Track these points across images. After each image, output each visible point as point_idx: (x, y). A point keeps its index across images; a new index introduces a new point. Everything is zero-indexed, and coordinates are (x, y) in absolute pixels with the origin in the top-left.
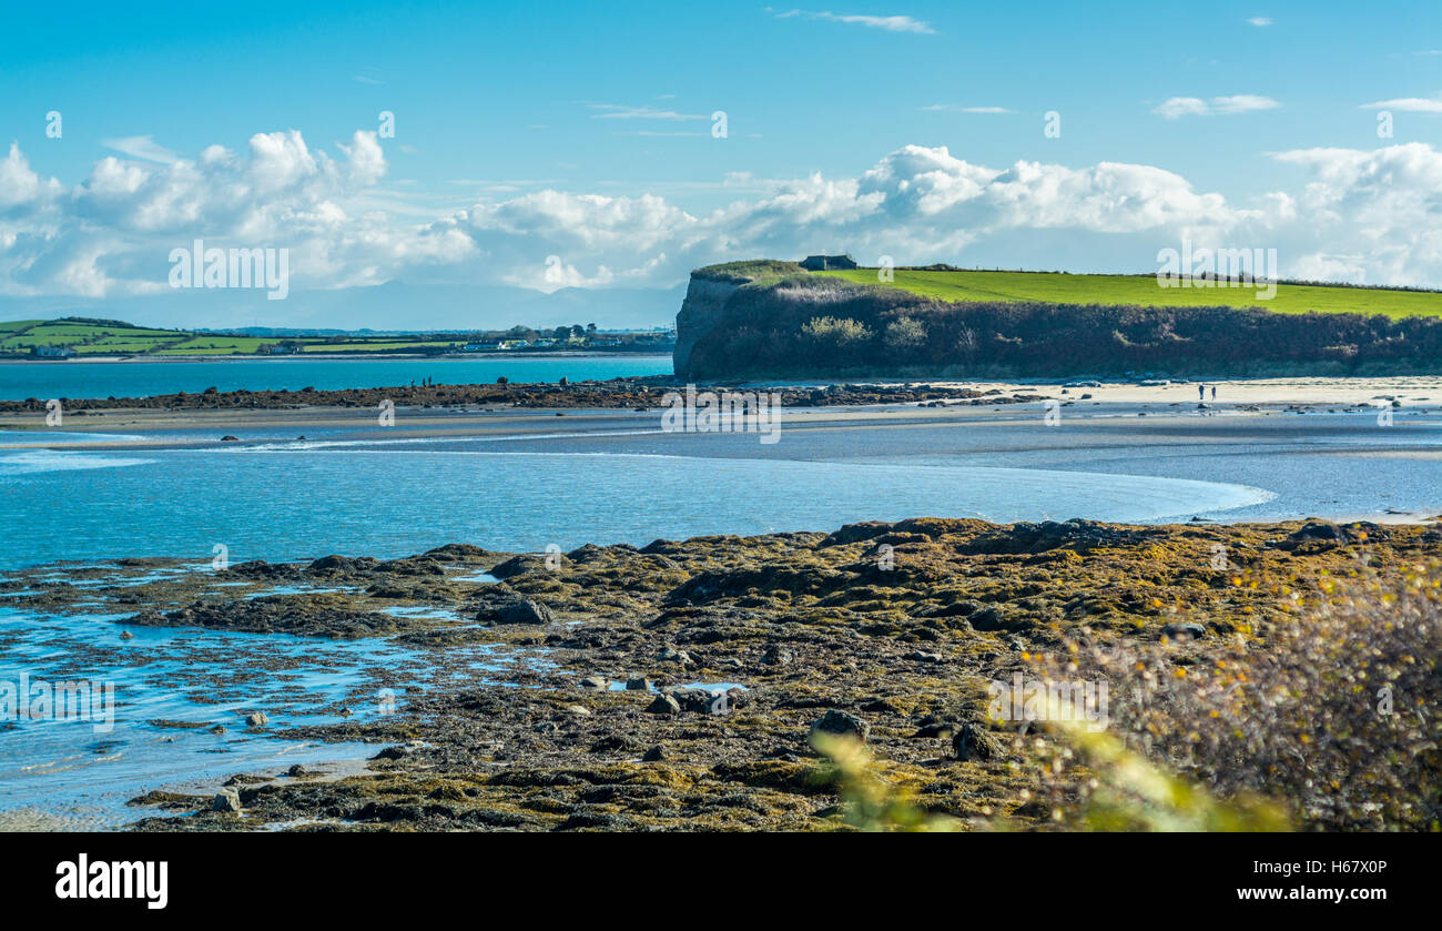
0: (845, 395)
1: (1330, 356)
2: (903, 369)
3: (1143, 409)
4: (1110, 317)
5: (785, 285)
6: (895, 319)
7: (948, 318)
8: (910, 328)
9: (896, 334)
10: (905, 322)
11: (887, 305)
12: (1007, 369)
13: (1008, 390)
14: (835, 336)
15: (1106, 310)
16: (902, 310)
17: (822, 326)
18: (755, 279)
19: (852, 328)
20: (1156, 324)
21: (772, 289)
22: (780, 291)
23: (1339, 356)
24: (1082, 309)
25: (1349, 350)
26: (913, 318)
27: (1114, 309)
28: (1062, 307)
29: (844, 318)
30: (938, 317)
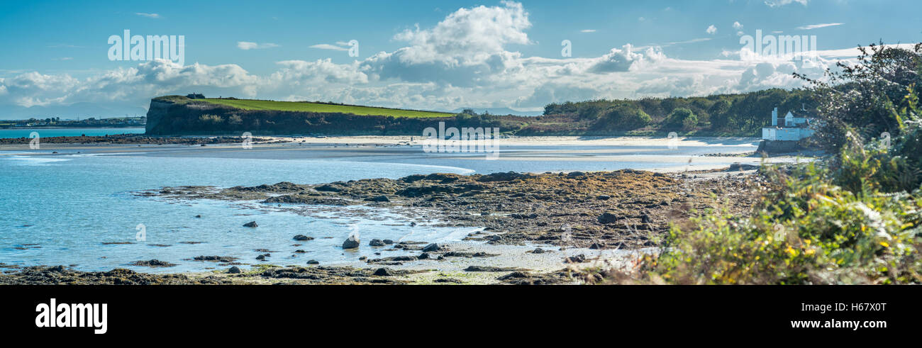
0: (224, 140)
1: (377, 129)
2: (235, 132)
3: (336, 145)
4: (304, 115)
5: (189, 103)
6: (231, 115)
7: (248, 115)
8: (237, 119)
9: (232, 121)
10: (235, 116)
11: (227, 110)
12: (270, 132)
13: (275, 139)
14: (211, 121)
15: (302, 113)
16: (232, 112)
17: (206, 117)
18: (177, 101)
19: (217, 118)
20: (319, 118)
21: (185, 105)
22: (188, 106)
23: (379, 129)
24: (293, 113)
25: (382, 127)
26: (238, 115)
27: (304, 113)
28: (286, 112)
29: (214, 115)
30: (245, 115)
